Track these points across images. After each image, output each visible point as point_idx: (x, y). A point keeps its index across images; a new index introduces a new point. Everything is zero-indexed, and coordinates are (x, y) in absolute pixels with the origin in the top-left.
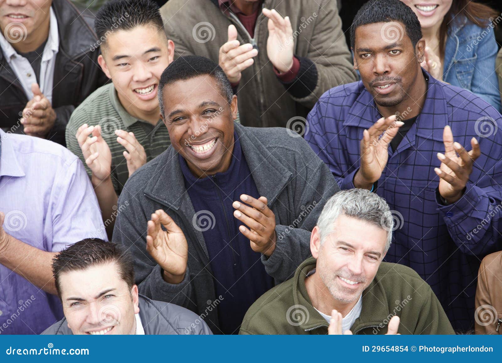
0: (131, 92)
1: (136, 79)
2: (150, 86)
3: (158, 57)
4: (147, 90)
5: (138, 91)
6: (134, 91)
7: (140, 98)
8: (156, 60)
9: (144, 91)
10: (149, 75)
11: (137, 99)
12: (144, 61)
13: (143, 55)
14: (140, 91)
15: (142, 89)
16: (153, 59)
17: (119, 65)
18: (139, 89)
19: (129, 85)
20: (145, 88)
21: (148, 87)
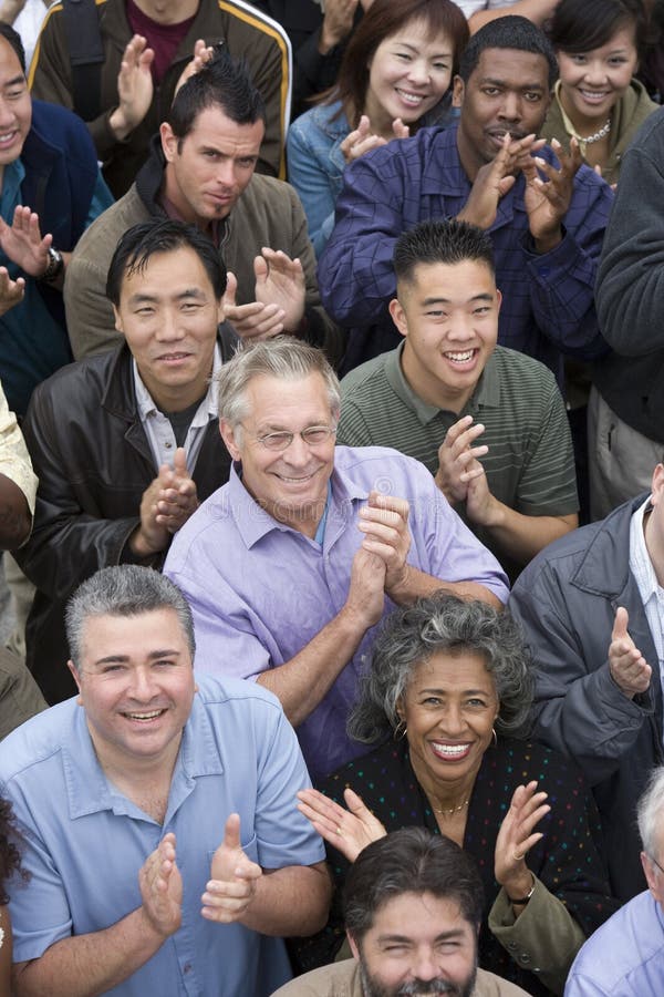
0: (440, 357)
1: (452, 336)
2: (469, 350)
3: (487, 309)
4: (465, 356)
5: (450, 355)
6: (444, 355)
7: (451, 367)
8: (484, 313)
9: (460, 357)
10: (472, 334)
11: (446, 367)
12: (468, 312)
13: (468, 302)
14: (454, 356)
15: (457, 352)
16: (479, 310)
17: (430, 313)
18: (453, 352)
19: (439, 345)
20: (462, 352)
21: (466, 351)
